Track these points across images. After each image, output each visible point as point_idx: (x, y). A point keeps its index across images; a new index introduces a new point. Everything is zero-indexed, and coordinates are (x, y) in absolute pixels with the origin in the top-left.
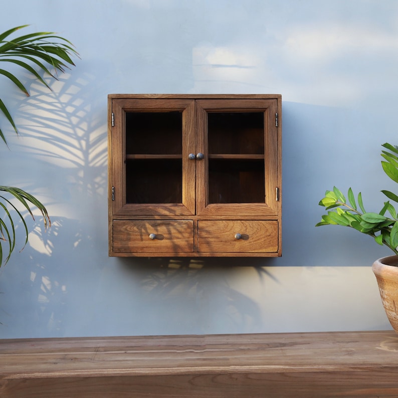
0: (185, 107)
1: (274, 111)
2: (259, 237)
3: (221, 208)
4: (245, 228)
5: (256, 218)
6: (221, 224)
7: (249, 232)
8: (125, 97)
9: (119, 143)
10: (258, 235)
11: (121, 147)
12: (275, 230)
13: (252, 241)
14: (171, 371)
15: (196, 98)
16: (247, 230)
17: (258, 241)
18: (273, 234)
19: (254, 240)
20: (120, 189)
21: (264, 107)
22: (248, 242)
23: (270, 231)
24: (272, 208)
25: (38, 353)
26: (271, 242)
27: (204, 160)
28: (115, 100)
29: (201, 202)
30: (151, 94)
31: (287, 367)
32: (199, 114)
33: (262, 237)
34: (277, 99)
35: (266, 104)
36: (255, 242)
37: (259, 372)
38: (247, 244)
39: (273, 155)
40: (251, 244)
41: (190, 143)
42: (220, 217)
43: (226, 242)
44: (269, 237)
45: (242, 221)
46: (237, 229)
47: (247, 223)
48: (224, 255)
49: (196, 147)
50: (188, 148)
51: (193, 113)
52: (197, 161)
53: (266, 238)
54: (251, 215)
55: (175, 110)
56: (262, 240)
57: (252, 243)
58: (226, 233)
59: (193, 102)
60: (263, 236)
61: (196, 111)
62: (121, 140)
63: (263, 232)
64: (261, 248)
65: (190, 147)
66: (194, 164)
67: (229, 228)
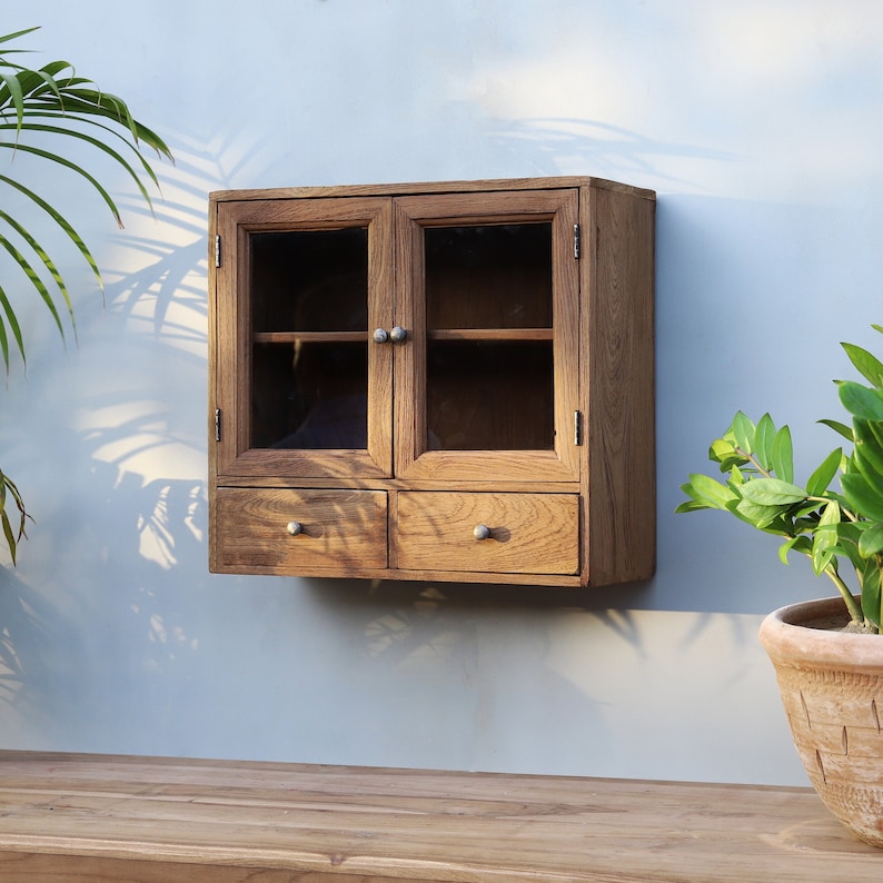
0: (371, 216)
1: (572, 220)
2: (534, 536)
3: (451, 462)
4: (501, 513)
5: (529, 488)
6: (448, 502)
7: (510, 523)
8: (244, 196)
9: (230, 305)
10: (531, 530)
11: (235, 315)
12: (571, 518)
13: (516, 544)
14: (201, 854)
15: (395, 195)
16: (508, 519)
17: (532, 546)
18: (568, 529)
19: (522, 542)
20: (232, 415)
21: (548, 210)
22: (509, 546)
23: (560, 521)
24: (566, 463)
25: (27, 788)
26: (562, 548)
27: (411, 343)
28: (224, 204)
29: (404, 448)
30: (298, 188)
31: (460, 868)
32: (401, 232)
33: (541, 534)
34: (579, 188)
35: (552, 201)
36: (524, 548)
37: (394, 874)
38: (509, 552)
39: (569, 328)
40: (515, 551)
41: (381, 303)
42: (447, 484)
43: (458, 545)
44: (558, 536)
45: (496, 495)
46: (485, 512)
47: (506, 499)
48: (455, 578)
49: (394, 312)
50: (376, 315)
51: (387, 229)
52: (397, 348)
53: (550, 538)
54: (515, 479)
55: (352, 223)
56: (542, 544)
57: (519, 549)
58: (459, 524)
59: (387, 204)
60: (544, 532)
61: (394, 225)
62: (235, 298)
63: (542, 523)
64: (538, 563)
65: (382, 313)
66: (388, 354)
67: (466, 511)
